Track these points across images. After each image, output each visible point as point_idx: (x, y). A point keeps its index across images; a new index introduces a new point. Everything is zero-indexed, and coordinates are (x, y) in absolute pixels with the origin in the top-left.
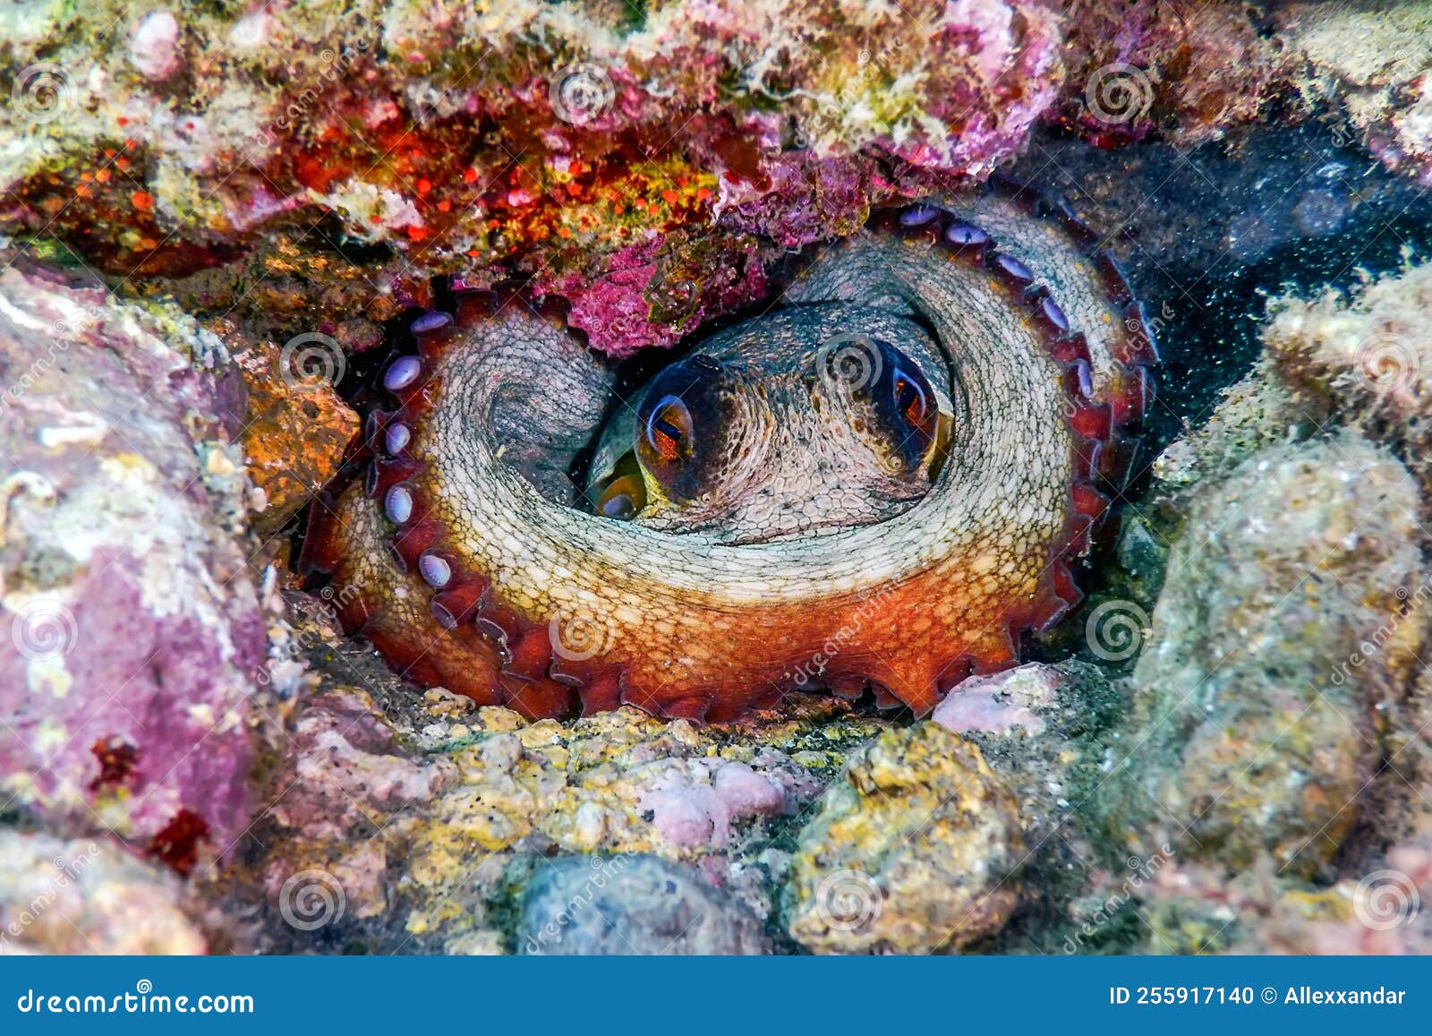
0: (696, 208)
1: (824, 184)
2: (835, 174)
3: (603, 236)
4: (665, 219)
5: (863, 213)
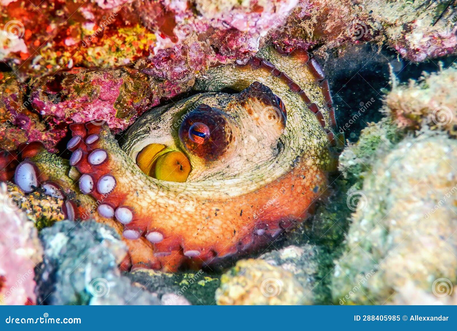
0: (147, 49)
1: (190, 56)
2: (195, 51)
3: (106, 61)
4: (133, 54)
5: (206, 68)
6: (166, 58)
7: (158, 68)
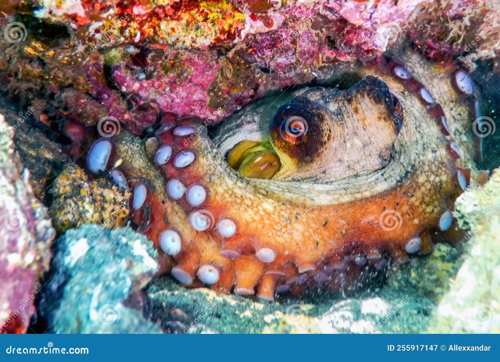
0: (232, 32)
1: (300, 46)
2: (307, 41)
3: (181, 39)
4: (216, 36)
5: (318, 64)
6: (270, 44)
7: (260, 55)
